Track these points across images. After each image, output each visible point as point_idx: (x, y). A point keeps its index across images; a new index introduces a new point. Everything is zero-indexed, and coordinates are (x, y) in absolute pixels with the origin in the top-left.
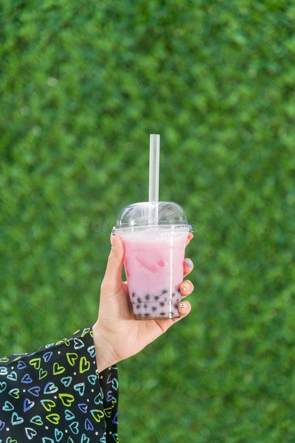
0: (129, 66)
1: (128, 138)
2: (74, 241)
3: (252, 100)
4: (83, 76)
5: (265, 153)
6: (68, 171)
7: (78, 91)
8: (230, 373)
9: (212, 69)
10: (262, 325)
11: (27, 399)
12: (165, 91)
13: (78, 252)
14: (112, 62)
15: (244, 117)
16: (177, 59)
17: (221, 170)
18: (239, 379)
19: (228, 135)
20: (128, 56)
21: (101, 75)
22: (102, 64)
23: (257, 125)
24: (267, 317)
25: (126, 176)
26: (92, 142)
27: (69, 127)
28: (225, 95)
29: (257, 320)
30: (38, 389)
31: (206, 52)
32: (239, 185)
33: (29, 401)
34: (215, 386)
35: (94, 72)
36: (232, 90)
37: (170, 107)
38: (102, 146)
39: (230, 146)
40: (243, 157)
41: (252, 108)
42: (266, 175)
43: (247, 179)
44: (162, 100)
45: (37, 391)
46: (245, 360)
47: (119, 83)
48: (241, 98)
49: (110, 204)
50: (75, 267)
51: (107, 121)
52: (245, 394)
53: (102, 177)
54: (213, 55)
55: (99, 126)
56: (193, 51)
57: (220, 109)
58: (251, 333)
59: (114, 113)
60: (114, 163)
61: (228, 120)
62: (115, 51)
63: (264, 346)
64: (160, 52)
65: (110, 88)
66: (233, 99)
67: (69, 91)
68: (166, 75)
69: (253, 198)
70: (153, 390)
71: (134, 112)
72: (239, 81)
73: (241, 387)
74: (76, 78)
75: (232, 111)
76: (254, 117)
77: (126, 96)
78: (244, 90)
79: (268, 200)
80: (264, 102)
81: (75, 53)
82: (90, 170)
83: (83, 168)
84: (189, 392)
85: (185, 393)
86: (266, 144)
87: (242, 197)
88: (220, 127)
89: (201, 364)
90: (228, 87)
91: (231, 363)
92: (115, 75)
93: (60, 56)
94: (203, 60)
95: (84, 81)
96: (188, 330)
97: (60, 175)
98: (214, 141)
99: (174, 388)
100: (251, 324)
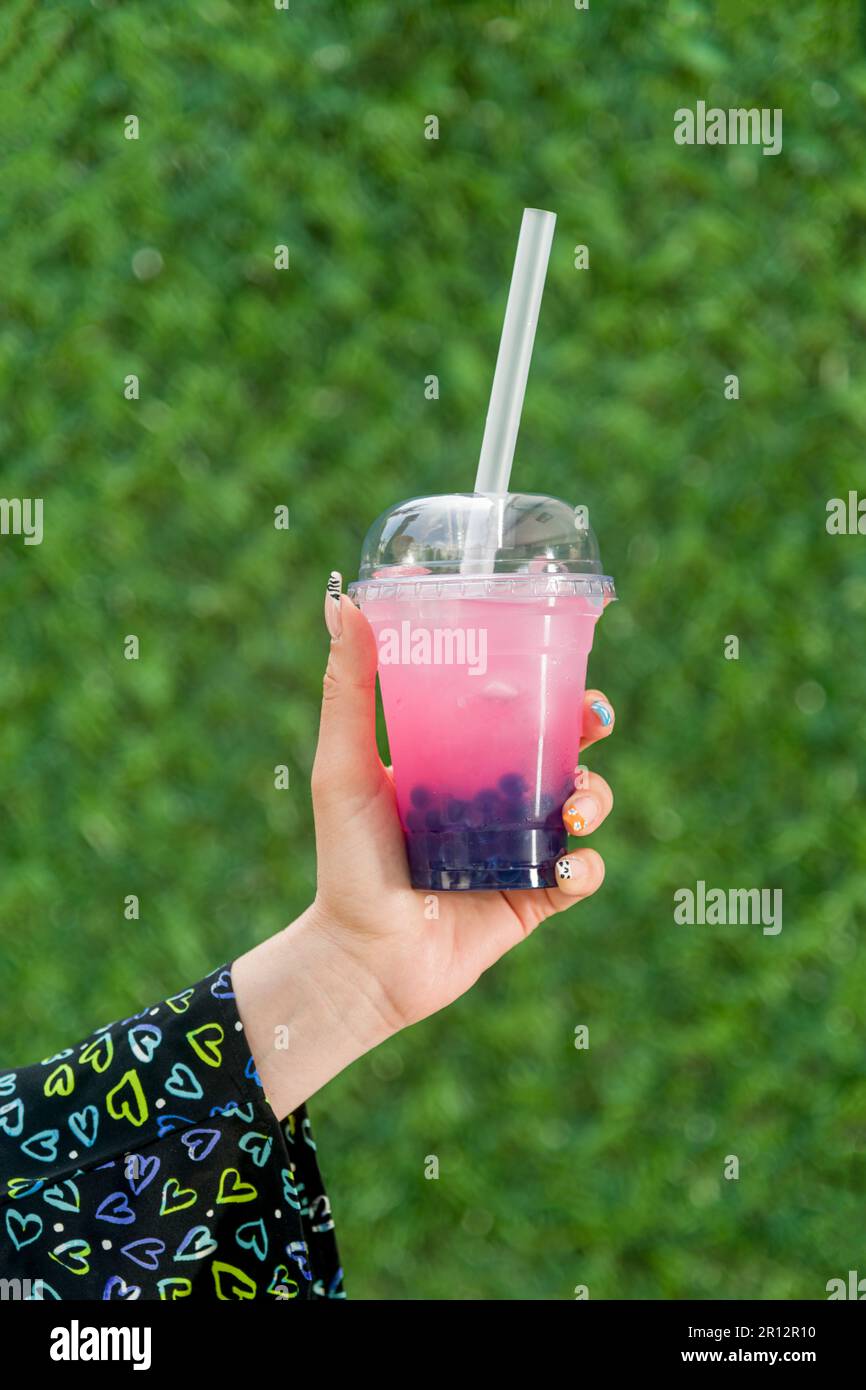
0: (331, 133)
1: (321, 371)
2: (132, 712)
3: (739, 259)
4: (176, 163)
5: (774, 437)
6: (115, 478)
7: (157, 212)
8: (643, 1169)
9: (608, 153)
10: (756, 1009)
11: (117, 1279)
12: (449, 221)
13: (142, 753)
14: (277, 117)
15: (711, 314)
16: (491, 116)
17: (628, 490)
18: (675, 1193)
19: (655, 373)
20: (332, 102)
21: (238, 162)
22: (244, 124)
23: (753, 341)
24: (774, 985)
25: (314, 501)
26: (200, 381)
27: (125, 330)
28: (648, 240)
29: (736, 993)
30: (156, 1247)
31: (591, 95)
32: (690, 543)
33: (124, 1284)
34: (591, 1216)
35: (216, 149)
36: (672, 224)
37: (464, 275)
38: (236, 397)
39: (664, 410)
40: (703, 446)
41: (738, 288)
42: (776, 509)
43: (718, 522)
44: (437, 250)
45: (152, 1254)
46: (695, 1128)
47: (295, 189)
48: (702, 251)
49: (253, 593)
50: (131, 804)
51: (253, 315)
52: (691, 1242)
53: (231, 499)
54: (612, 108)
55: (226, 330)
56: (544, 94)
57: (631, 286)
58: (716, 1036)
59: (279, 288)
60: (274, 456)
61: (659, 324)
62: (289, 85)
63: (761, 1081)
64: (436, 90)
65: (268, 202)
66: (675, 254)
67: (127, 211)
68: (455, 170)
69: (734, 586)
70: (382, 1225)
71: (343, 287)
72: (695, 196)
73: (682, 1221)
74: (154, 166)
75: (672, 293)
76: (743, 316)
77: (319, 235)
78: (712, 226)
79: (783, 594)
80: (778, 267)
81: (155, 84)
82: (193, 475)
83: (171, 469)
84: (505, 1233)
85: (493, 1237)
86: (777, 406)
87: (696, 581)
88: (633, 345)
89: (547, 1137)
90: (658, 213)
91: (648, 1138)
92: (286, 162)
93: (104, 94)
94: (577, 122)
95: (178, 180)
96: (504, 1025)
97: (90, 492)
98: (608, 392)
99: (457, 1217)
100: (717, 1008)
